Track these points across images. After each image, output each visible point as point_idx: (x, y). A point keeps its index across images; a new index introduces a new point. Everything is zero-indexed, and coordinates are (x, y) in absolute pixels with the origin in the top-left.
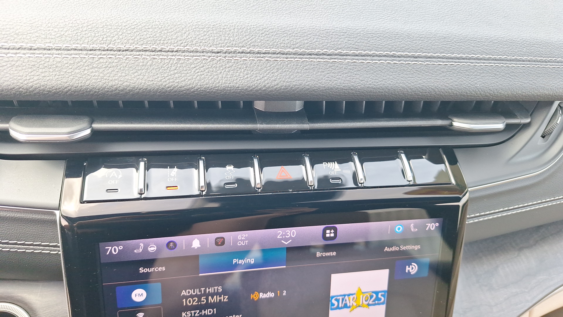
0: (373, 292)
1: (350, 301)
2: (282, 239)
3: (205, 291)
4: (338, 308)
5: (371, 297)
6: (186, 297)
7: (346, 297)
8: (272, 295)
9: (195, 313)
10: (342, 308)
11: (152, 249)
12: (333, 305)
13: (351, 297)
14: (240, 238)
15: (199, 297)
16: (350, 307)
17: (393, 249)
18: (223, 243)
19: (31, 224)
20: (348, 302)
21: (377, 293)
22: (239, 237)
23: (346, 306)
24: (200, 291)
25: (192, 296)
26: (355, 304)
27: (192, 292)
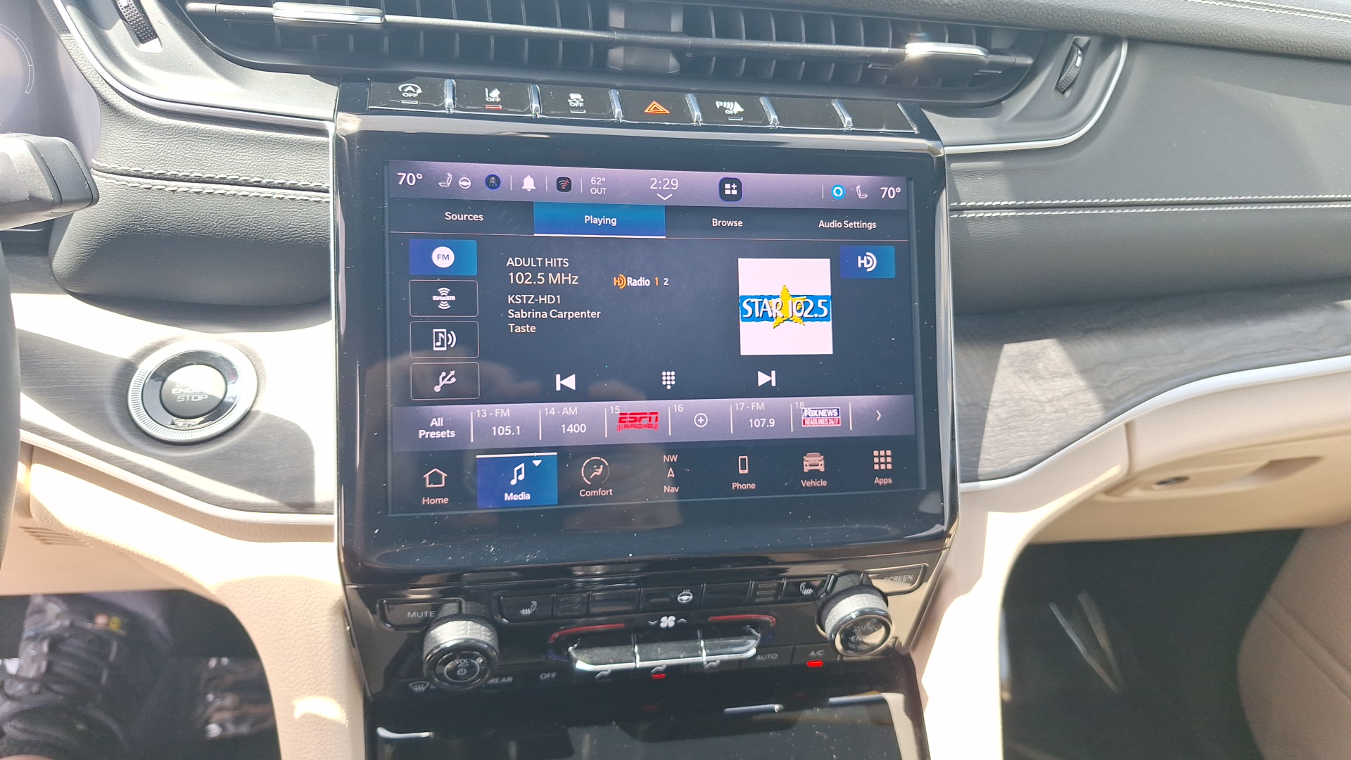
0: (808, 297)
1: (771, 307)
2: (657, 191)
3: (543, 262)
4: (752, 318)
5: (806, 304)
6: (515, 270)
7: (766, 300)
8: (647, 283)
9: (528, 299)
10: (758, 319)
11: (465, 183)
12: (746, 312)
13: (774, 301)
14: (594, 182)
15: (534, 271)
16: (772, 319)
17: (832, 225)
18: (568, 188)
19: (287, 149)
20: (768, 309)
21: (815, 298)
22: (592, 181)
23: (765, 317)
24: (536, 262)
25: (523, 269)
26: (780, 314)
27: (523, 262)
